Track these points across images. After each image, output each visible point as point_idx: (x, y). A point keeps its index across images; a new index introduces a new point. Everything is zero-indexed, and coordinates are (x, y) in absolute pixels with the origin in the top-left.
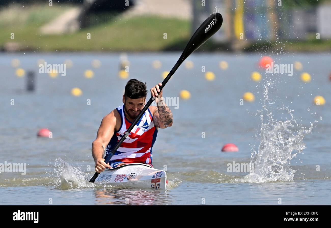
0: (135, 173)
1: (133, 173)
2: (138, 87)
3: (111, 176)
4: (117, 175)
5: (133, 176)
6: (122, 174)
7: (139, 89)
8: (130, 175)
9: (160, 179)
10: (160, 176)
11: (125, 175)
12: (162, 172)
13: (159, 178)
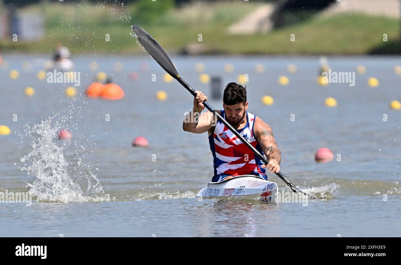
0: (244, 187)
1: (242, 187)
2: (235, 92)
3: (219, 190)
4: (226, 189)
5: (242, 189)
6: (230, 188)
7: (235, 95)
8: (239, 188)
9: (271, 192)
10: (271, 189)
11: (233, 189)
12: (272, 184)
13: (270, 190)
